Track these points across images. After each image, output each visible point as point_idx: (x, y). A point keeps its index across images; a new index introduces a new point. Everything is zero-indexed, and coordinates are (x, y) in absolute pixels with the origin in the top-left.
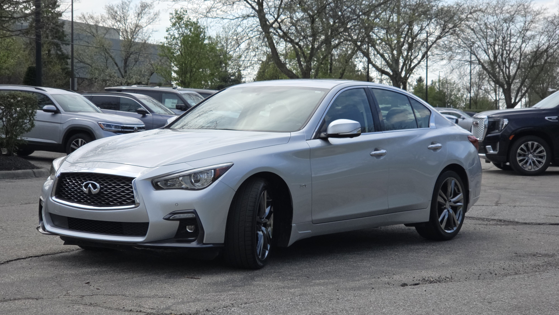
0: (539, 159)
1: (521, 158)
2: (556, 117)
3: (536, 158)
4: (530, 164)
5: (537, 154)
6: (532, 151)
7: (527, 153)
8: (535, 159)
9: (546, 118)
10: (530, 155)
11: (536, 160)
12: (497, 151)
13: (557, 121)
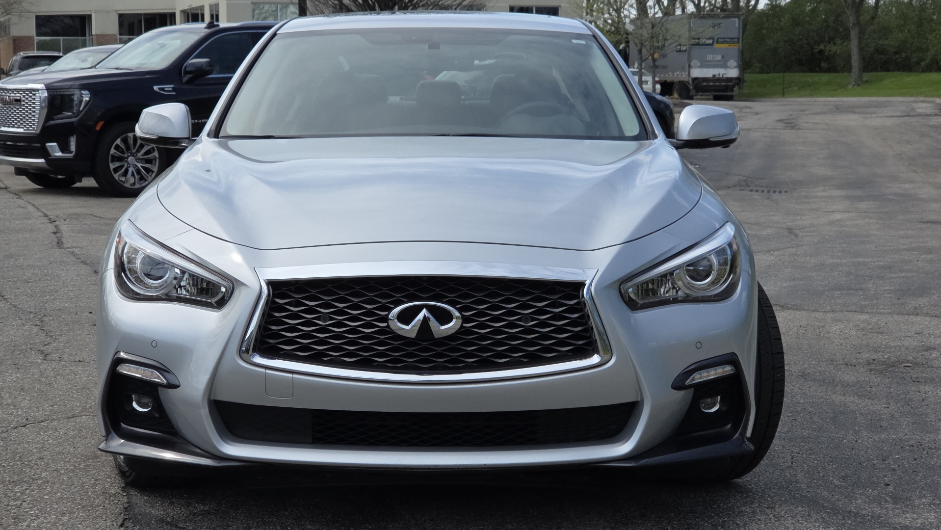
0: (147, 166)
1: (117, 164)
2: (172, 86)
3: (141, 163)
4: (133, 174)
5: (142, 155)
6: (134, 151)
7: (126, 155)
8: (139, 165)
9: (156, 88)
10: (129, 159)
11: (142, 167)
12: (71, 152)
13: (174, 93)
